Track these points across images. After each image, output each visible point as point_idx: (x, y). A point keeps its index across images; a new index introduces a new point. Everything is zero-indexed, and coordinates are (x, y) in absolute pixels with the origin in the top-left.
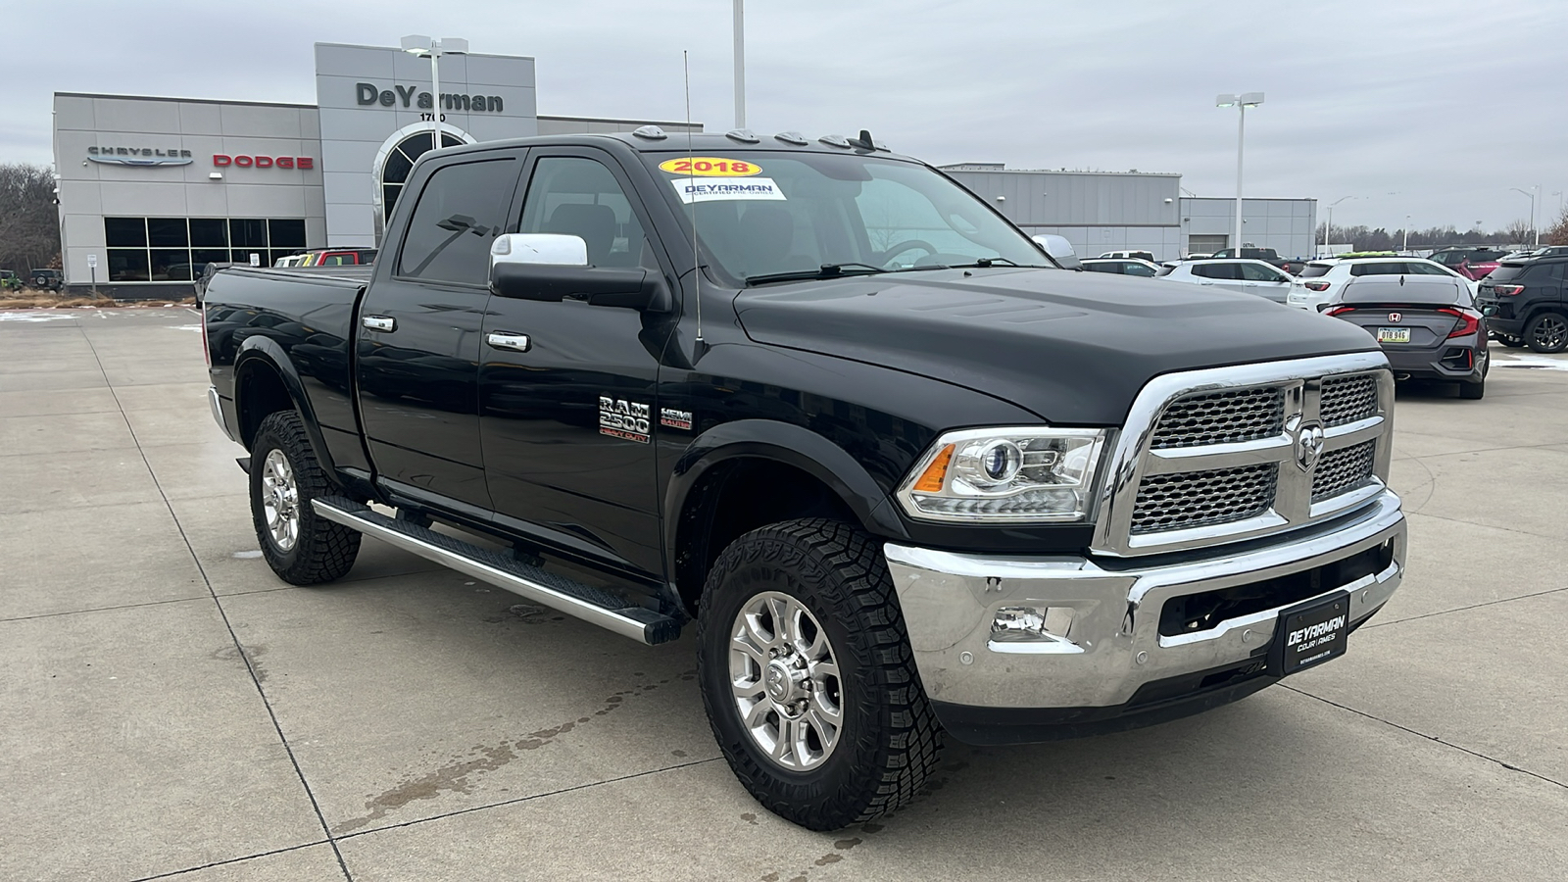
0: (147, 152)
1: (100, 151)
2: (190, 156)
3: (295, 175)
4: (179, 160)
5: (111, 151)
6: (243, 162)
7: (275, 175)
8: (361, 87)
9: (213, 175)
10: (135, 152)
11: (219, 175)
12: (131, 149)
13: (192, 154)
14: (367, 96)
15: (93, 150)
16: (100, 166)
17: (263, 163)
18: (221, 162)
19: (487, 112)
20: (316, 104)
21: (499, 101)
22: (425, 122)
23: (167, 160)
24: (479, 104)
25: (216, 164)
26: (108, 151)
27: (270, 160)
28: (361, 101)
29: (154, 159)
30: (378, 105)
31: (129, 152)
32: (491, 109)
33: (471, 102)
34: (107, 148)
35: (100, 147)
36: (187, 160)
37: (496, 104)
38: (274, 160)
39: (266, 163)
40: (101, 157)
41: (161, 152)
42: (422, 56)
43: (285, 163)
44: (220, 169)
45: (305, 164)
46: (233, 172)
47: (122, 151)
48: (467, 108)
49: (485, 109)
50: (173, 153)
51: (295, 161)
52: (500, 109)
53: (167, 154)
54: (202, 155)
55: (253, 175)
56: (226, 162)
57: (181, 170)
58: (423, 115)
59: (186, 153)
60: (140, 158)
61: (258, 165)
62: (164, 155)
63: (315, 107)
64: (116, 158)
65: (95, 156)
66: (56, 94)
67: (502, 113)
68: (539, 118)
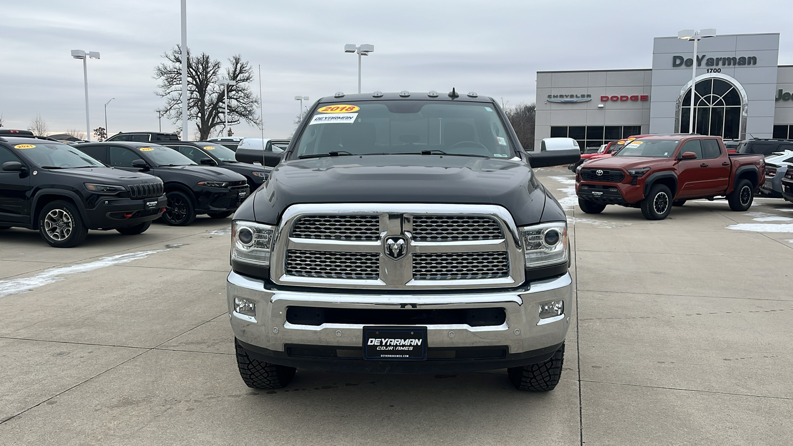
0: (572, 96)
1: (552, 97)
2: (590, 97)
3: (639, 104)
4: (586, 99)
5: (557, 96)
6: (614, 99)
7: (629, 104)
8: (675, 58)
9: (600, 106)
10: (567, 96)
11: (602, 106)
12: (565, 95)
13: (591, 96)
14: (678, 62)
15: (549, 96)
16: (552, 104)
17: (624, 99)
18: (604, 99)
19: (746, 66)
20: (651, 68)
21: (754, 59)
22: (709, 74)
23: (580, 99)
24: (742, 61)
25: (602, 100)
26: (555, 97)
27: (627, 97)
28: (675, 65)
29: (575, 99)
30: (683, 66)
31: (565, 97)
32: (749, 63)
33: (737, 61)
34: (556, 95)
35: (552, 95)
36: (589, 99)
37: (753, 61)
38: (629, 97)
39: (625, 99)
40: (553, 99)
41: (578, 96)
42: (690, 40)
43: (634, 99)
44: (603, 103)
45: (645, 98)
46: (609, 104)
47: (561, 96)
48: (734, 64)
49: (745, 64)
50: (583, 96)
51: (639, 97)
52: (755, 63)
53: (580, 96)
54: (596, 97)
55: (619, 105)
56: (606, 99)
57: (586, 104)
58: (708, 70)
59: (589, 96)
60: (569, 99)
61: (621, 100)
62: (579, 97)
63: (651, 70)
64: (559, 100)
65: (550, 99)
66: (537, 72)
67: (756, 65)
68: (778, 66)
